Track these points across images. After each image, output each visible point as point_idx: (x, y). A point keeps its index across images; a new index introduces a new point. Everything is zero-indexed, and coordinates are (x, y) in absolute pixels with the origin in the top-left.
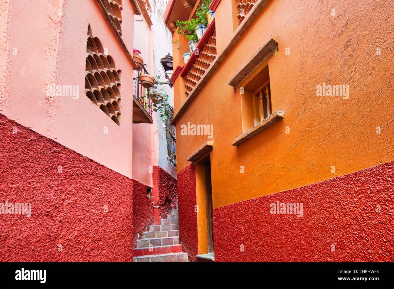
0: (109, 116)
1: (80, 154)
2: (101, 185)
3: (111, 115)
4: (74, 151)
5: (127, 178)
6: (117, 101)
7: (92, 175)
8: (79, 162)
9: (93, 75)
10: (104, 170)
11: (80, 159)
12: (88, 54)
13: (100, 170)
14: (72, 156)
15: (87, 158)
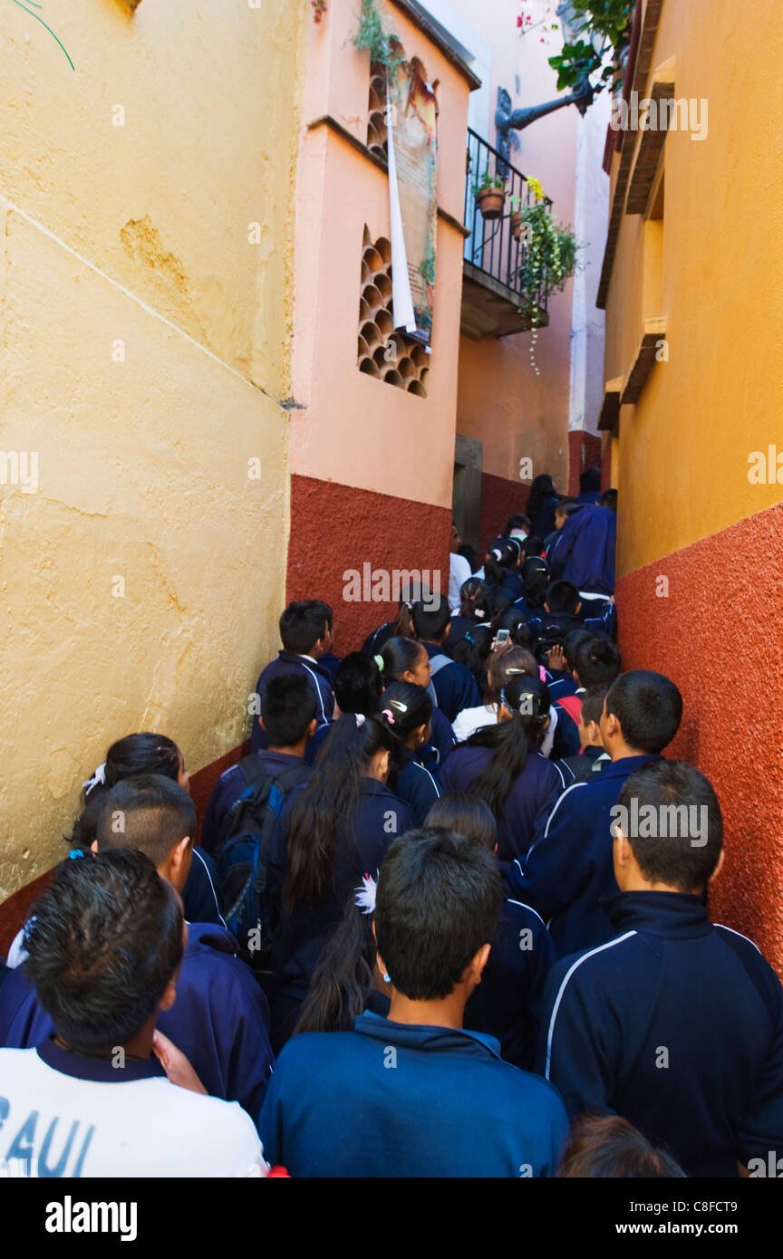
0: (403, 387)
3: (408, 383)
5: (441, 508)
7: (366, 519)
8: (344, 501)
9: (373, 322)
10: (389, 503)
11: (347, 496)
12: (364, 286)
13: (381, 504)
14: (335, 493)
15: (358, 489)
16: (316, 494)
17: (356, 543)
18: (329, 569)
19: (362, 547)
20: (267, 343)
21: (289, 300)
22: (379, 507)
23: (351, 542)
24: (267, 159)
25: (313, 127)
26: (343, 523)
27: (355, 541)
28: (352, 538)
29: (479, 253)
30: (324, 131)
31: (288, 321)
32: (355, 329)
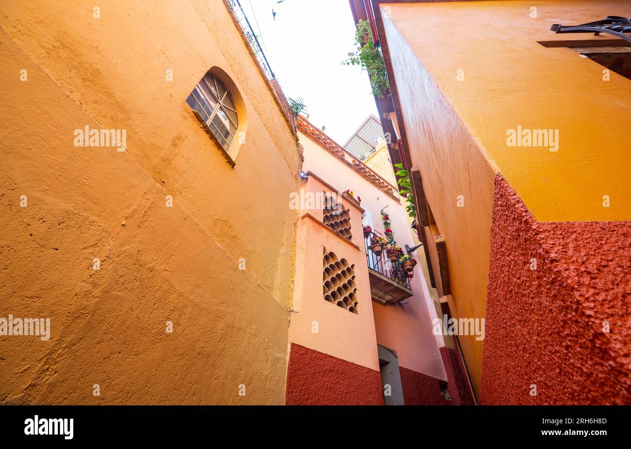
0: (346, 309)
1: (321, 352)
2: (341, 382)
3: (348, 307)
4: (315, 351)
5: (373, 370)
6: (353, 292)
7: (333, 371)
8: (319, 360)
9: (330, 281)
10: (345, 364)
11: (321, 357)
12: (324, 268)
13: (340, 364)
14: (314, 355)
15: (327, 355)
16: (304, 354)
17: (327, 385)
18: (312, 399)
19: (330, 388)
20: (281, 284)
21: (293, 271)
22: (339, 365)
23: (324, 384)
24: (284, 224)
25: (303, 218)
26: (319, 372)
27: (326, 383)
28: (325, 382)
29: (376, 266)
30: (307, 219)
31: (292, 279)
32: (322, 283)
